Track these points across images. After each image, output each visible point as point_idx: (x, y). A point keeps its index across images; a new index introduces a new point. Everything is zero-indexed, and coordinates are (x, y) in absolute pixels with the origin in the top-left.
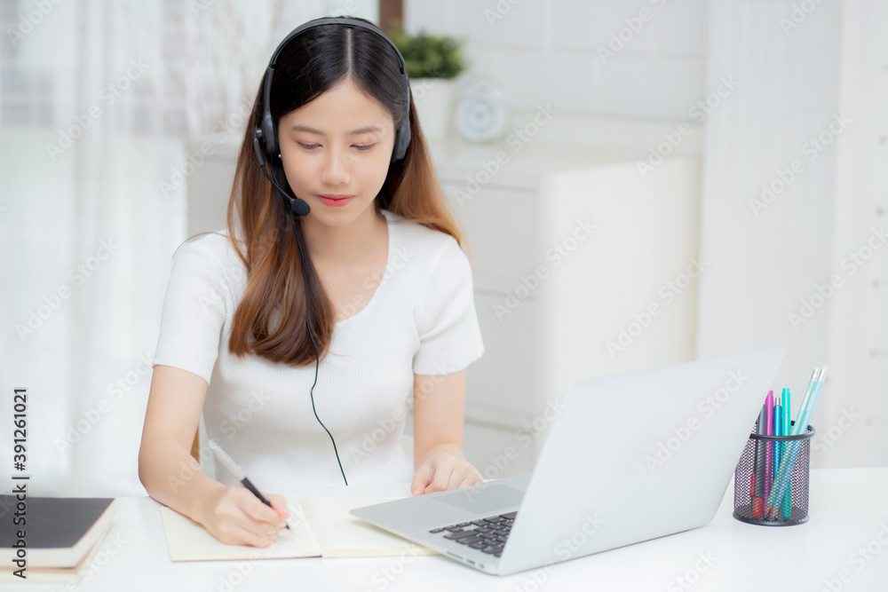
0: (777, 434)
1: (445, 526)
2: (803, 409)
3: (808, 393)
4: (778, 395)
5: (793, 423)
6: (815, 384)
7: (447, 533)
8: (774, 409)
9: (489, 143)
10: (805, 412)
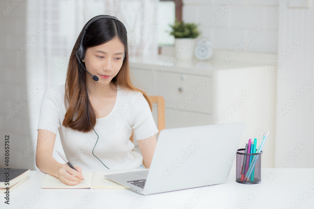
0: (251, 153)
1: (133, 180)
2: (260, 145)
3: (262, 140)
4: (253, 140)
5: (257, 150)
6: (265, 137)
7: (133, 182)
8: (251, 145)
9: (206, 61)
10: (261, 146)
